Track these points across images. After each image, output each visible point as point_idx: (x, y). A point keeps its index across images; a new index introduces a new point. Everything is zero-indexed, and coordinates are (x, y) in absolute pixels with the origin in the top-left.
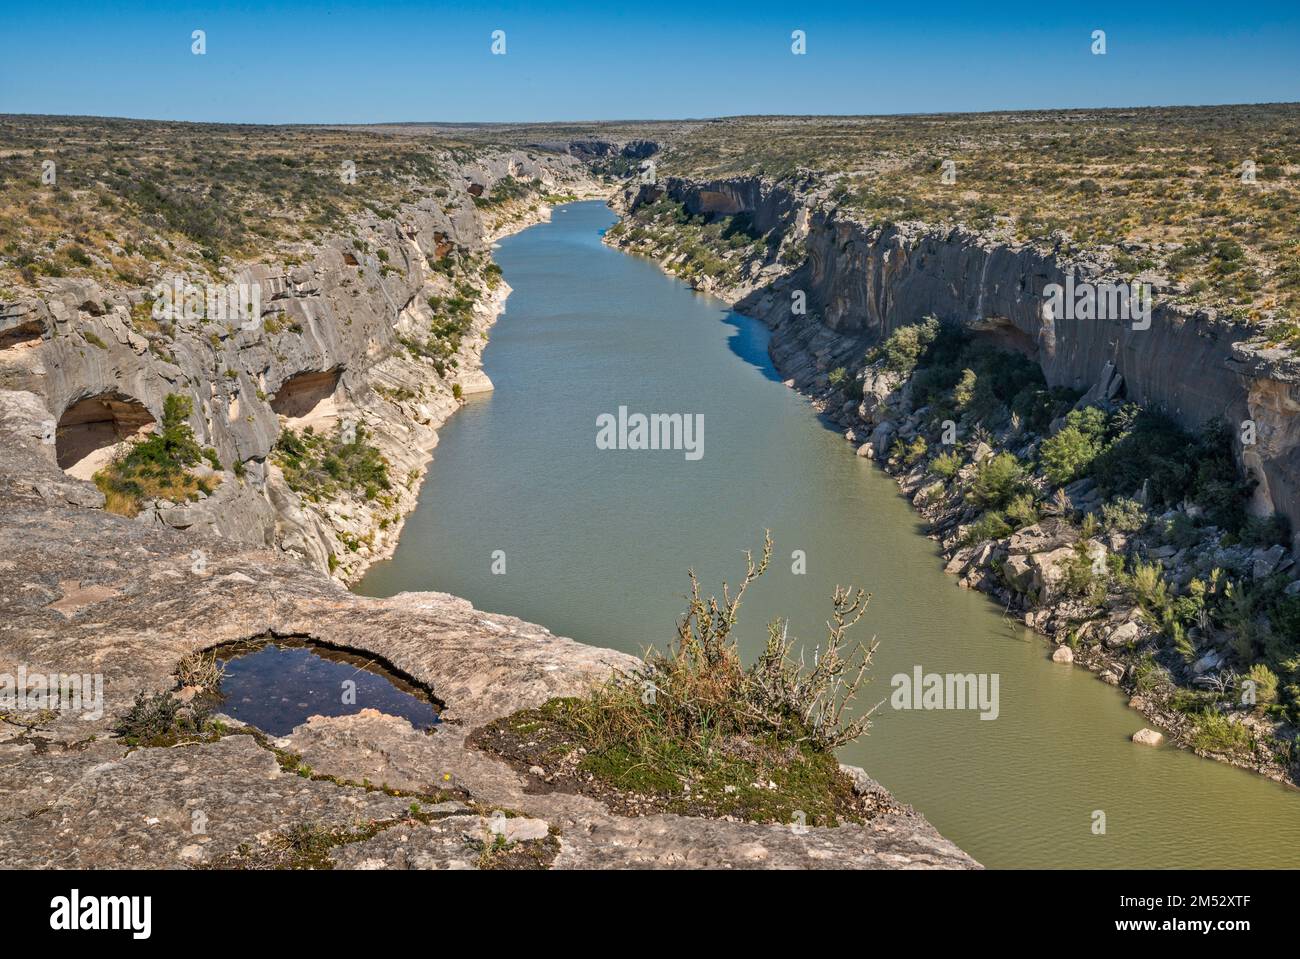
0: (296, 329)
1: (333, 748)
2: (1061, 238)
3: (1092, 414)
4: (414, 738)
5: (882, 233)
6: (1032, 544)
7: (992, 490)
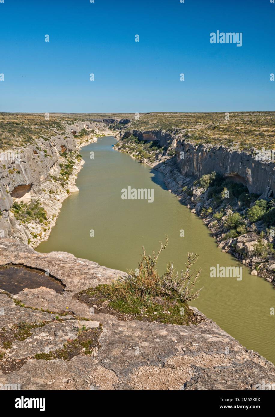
0: (19, 172)
1: (31, 298)
2: (253, 149)
3: (263, 202)
4: (57, 296)
5: (199, 147)
6: (245, 240)
7: (232, 223)
